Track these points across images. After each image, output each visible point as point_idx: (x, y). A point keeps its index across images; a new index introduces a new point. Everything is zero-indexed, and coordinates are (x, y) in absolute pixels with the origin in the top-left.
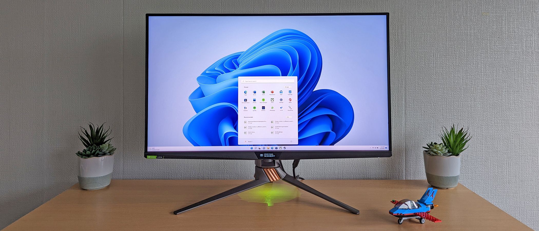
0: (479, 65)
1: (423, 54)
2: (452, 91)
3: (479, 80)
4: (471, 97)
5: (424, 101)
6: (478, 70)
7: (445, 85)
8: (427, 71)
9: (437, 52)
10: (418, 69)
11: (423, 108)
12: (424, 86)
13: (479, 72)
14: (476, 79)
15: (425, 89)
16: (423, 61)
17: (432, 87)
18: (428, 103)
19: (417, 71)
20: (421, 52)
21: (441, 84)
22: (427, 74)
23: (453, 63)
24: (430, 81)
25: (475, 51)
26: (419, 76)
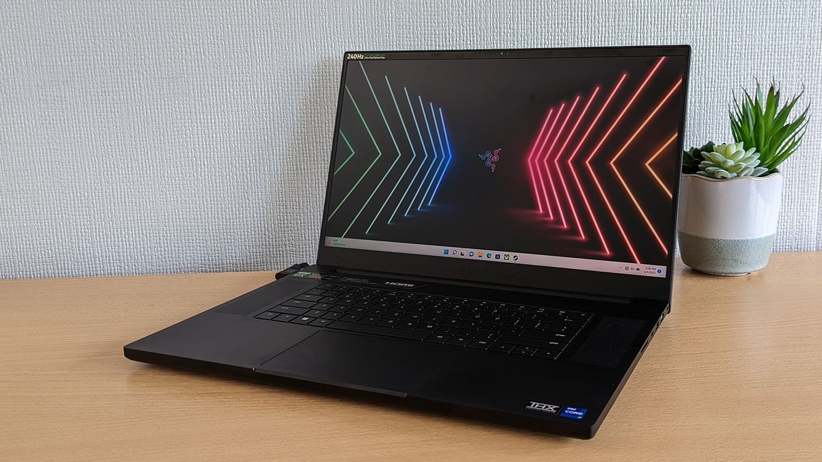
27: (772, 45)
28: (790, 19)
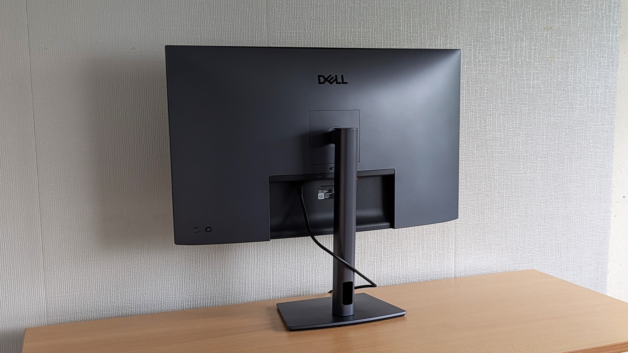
0: (540, 126)
2: (510, 161)
3: (540, 146)
4: (531, 168)
6: (540, 132)
12: (479, 156)
13: (540, 135)
14: (537, 145)
17: (488, 157)
21: (498, 152)
23: (513, 125)
24: (486, 149)
25: (537, 107)
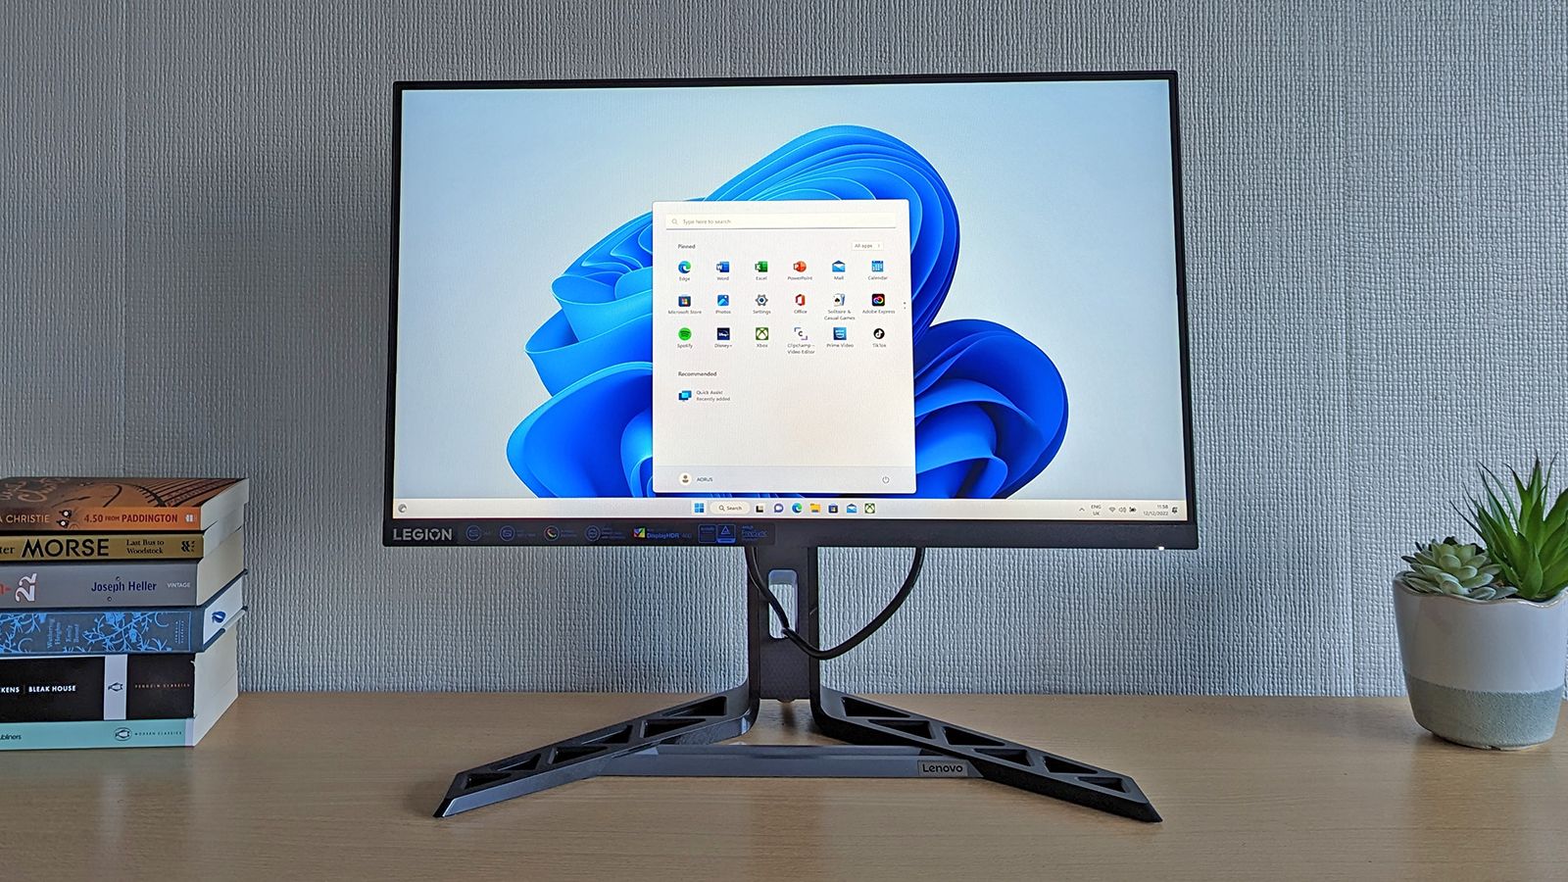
1: (1425, 146)
5: (1431, 349)
7: (1522, 280)
8: (1443, 221)
9: (1485, 139)
10: (1404, 213)
11: (1428, 380)
12: (1432, 285)
15: (1435, 297)
16: (1424, 176)
18: (1451, 358)
19: (1399, 222)
20: (1415, 137)
22: (1443, 232)
26: (1409, 243)
27: (1263, 385)
28: (1285, 348)
